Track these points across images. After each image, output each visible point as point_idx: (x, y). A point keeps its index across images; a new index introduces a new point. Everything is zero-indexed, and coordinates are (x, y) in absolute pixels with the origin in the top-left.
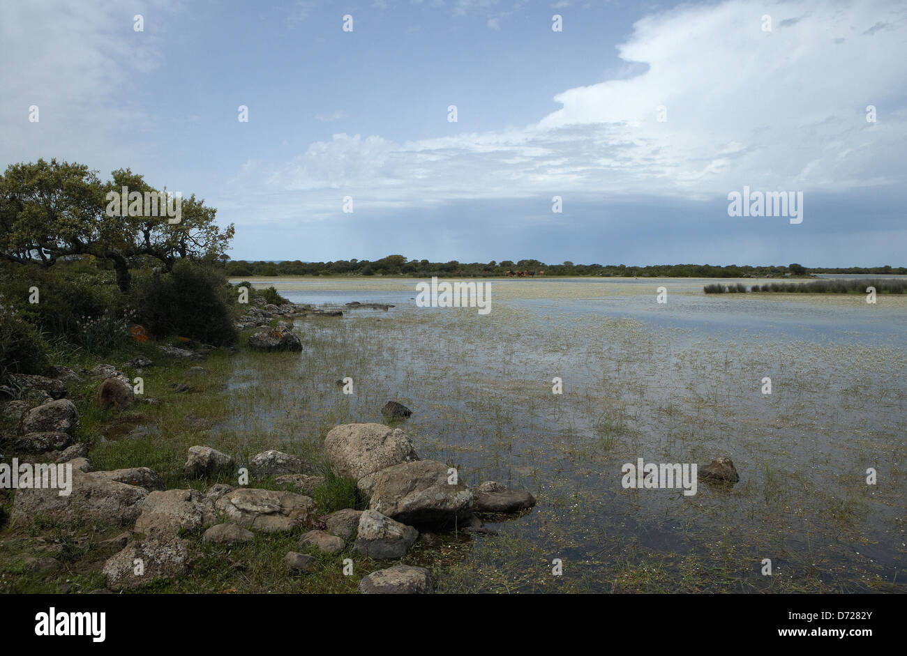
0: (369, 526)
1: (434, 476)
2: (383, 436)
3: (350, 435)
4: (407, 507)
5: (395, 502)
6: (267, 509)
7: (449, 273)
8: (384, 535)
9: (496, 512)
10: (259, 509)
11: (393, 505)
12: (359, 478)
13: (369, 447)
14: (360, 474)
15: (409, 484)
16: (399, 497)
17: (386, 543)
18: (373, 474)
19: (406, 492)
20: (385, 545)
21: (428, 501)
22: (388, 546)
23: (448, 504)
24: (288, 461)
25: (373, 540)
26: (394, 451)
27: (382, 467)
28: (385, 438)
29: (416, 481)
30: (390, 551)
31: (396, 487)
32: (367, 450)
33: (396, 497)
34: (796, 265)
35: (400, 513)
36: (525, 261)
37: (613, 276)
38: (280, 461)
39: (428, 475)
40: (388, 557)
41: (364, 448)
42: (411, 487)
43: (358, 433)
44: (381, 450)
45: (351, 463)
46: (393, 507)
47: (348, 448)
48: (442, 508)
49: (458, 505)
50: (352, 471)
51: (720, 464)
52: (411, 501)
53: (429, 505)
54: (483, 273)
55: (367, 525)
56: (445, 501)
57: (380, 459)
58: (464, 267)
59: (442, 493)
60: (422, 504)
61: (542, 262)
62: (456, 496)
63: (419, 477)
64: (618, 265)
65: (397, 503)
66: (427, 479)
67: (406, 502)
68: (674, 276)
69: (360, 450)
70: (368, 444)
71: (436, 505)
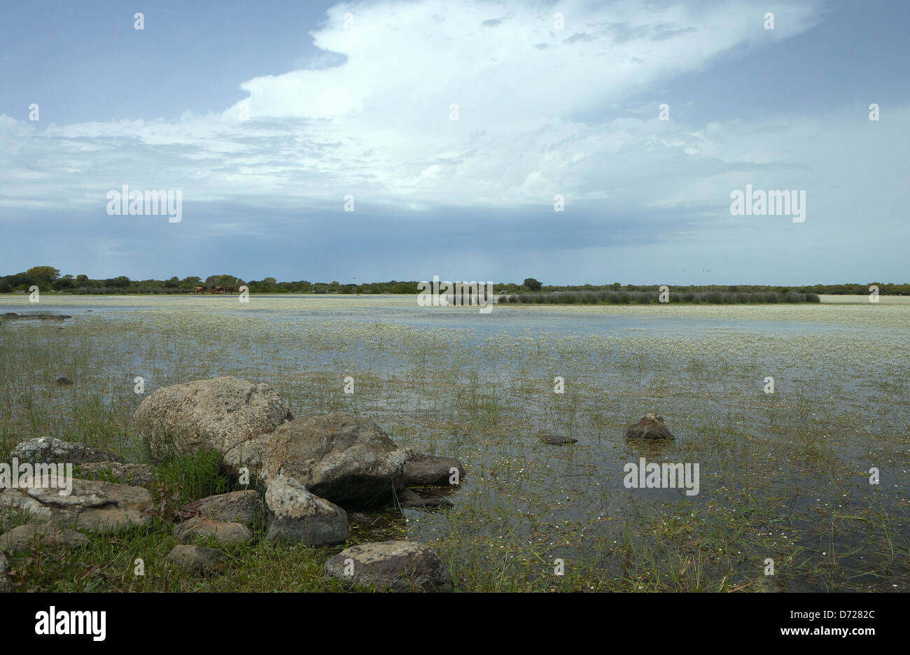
0: (291, 499)
1: (354, 431)
2: (246, 392)
3: (195, 394)
4: (327, 476)
5: (308, 470)
6: (94, 499)
7: (121, 289)
8: (316, 509)
9: (425, 485)
10: (82, 501)
11: (305, 473)
12: (226, 449)
13: (229, 407)
14: (227, 444)
15: (324, 443)
16: (312, 462)
17: (322, 521)
18: (248, 442)
19: (322, 453)
20: (321, 524)
21: (356, 464)
22: (326, 526)
23: (380, 468)
24: (72, 451)
25: (303, 518)
26: (267, 411)
27: (257, 434)
28: (249, 395)
29: (332, 438)
30: (329, 532)
31: (305, 448)
32: (229, 411)
33: (308, 462)
34: (531, 279)
35: (316, 485)
36: (217, 277)
37: (329, 293)
38: (59, 452)
39: (347, 430)
40: (328, 541)
41: (224, 409)
42: (328, 446)
43: (207, 390)
44: (249, 411)
45: (208, 430)
46: (306, 477)
47: (198, 410)
48: (374, 474)
49: (393, 470)
50: (213, 441)
51: (653, 421)
52: (332, 466)
53: (358, 470)
54: (167, 289)
55: (288, 497)
56: (377, 463)
57: (251, 422)
58: (137, 284)
59: (371, 453)
60: (348, 468)
61: (239, 278)
62: (387, 457)
63: (335, 433)
64: (329, 282)
65: (311, 471)
66: (346, 434)
67: (324, 467)
68: (400, 293)
69: (218, 412)
70: (227, 403)
71: (367, 469)
